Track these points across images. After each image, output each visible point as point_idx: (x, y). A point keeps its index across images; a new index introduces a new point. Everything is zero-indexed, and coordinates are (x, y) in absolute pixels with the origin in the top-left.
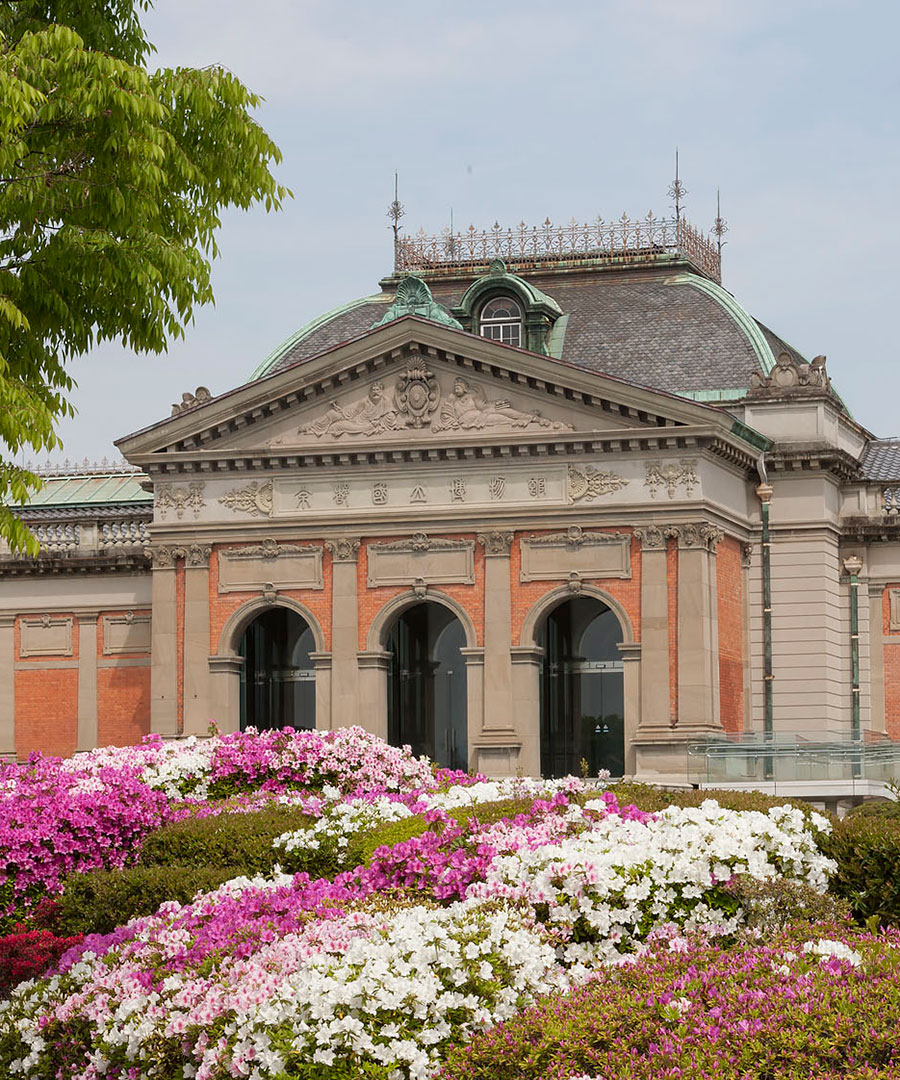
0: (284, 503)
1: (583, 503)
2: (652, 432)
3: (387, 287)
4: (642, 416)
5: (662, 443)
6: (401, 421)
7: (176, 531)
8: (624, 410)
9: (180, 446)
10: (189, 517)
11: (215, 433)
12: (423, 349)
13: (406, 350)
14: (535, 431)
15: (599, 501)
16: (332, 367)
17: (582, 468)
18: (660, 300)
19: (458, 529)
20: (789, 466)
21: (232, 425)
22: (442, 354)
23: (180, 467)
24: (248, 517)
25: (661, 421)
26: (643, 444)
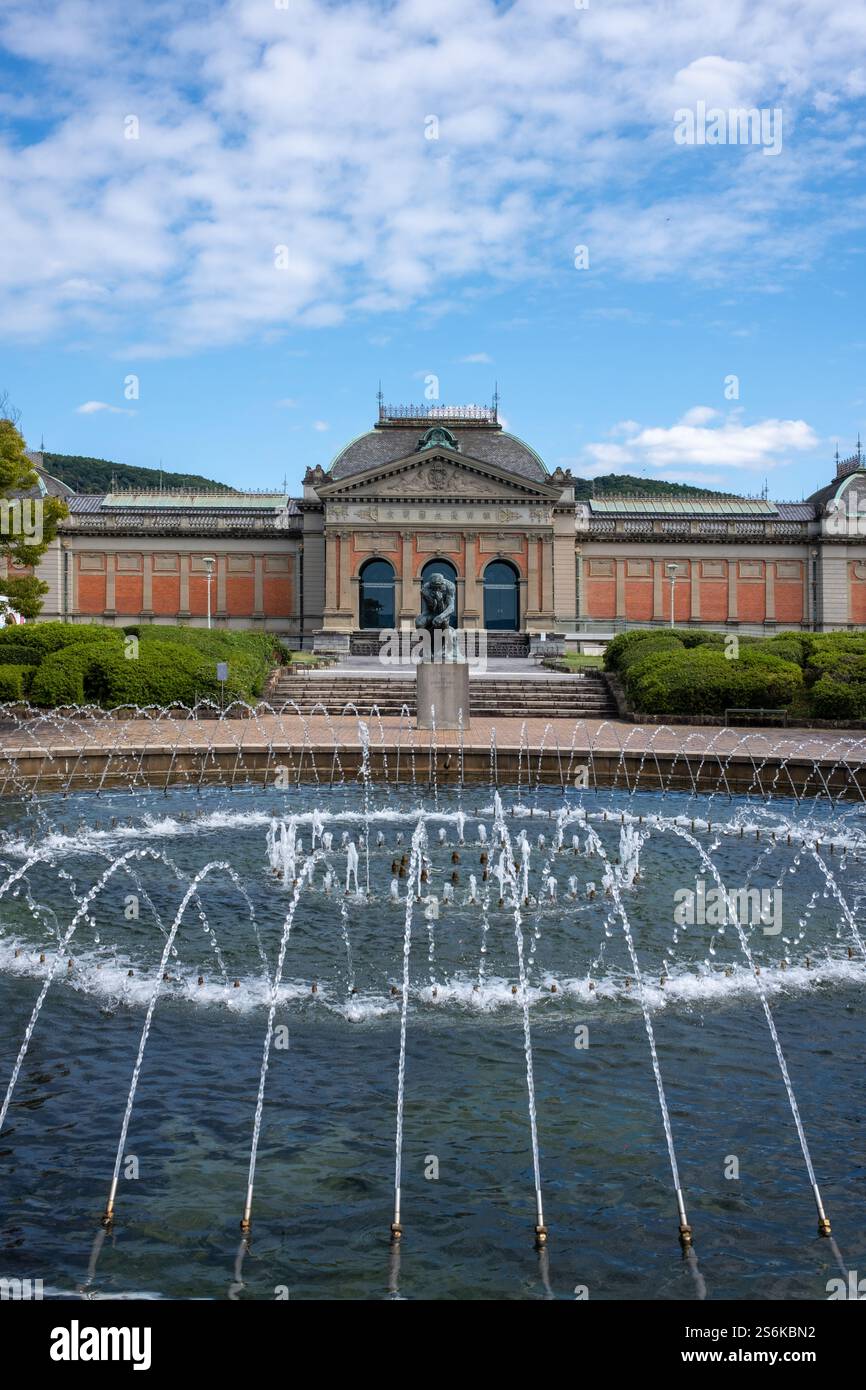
0: (383, 515)
1: (505, 523)
2: (534, 498)
3: (376, 427)
4: (530, 491)
5: (538, 502)
6: (431, 486)
7: (337, 525)
8: (523, 489)
9: (340, 491)
10: (341, 520)
11: (354, 486)
12: (442, 459)
13: (435, 459)
14: (486, 494)
15: (511, 523)
16: (406, 463)
17: (505, 509)
18: (496, 441)
19: (454, 530)
20: (562, 511)
21: (362, 484)
22: (450, 462)
23: (340, 500)
24: (367, 522)
25: (538, 494)
26: (531, 502)
